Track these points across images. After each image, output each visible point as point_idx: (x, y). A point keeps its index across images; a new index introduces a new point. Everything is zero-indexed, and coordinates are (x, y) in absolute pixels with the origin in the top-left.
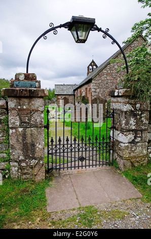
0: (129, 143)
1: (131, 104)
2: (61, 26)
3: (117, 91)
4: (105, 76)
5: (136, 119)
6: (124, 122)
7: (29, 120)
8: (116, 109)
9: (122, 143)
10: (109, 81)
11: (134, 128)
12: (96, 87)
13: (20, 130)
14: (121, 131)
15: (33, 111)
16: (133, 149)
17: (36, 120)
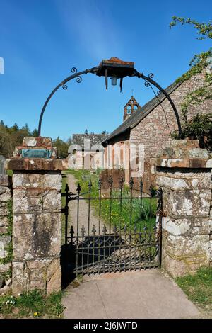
0: (182, 235)
1: (185, 179)
2: (87, 72)
3: (164, 160)
4: (151, 124)
5: (192, 200)
6: (174, 205)
7: (42, 202)
8: (164, 186)
9: (172, 235)
10: (157, 132)
11: (189, 213)
12: (136, 141)
13: (29, 216)
14: (171, 217)
15: (46, 190)
16: (188, 245)
17: (51, 203)
